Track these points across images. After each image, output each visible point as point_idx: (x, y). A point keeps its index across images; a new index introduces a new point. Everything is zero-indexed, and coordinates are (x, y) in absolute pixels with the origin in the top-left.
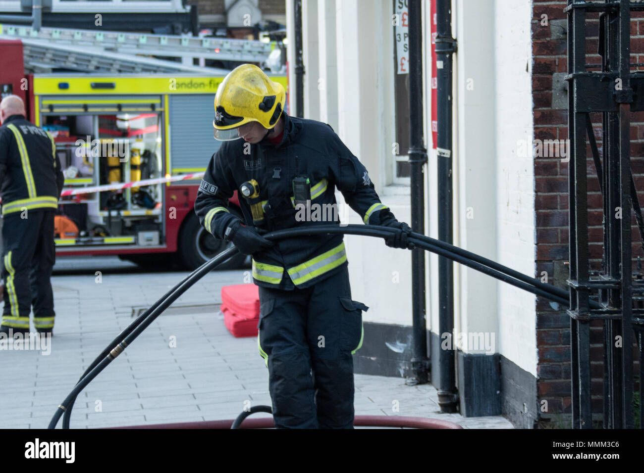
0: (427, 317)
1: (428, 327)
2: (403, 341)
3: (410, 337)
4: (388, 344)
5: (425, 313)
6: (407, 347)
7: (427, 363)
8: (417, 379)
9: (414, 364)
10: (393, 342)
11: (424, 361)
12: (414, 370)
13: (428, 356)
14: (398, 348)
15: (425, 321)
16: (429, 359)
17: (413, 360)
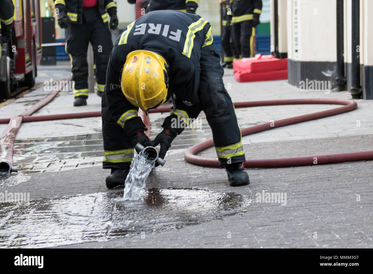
0: (345, 55)
1: (345, 61)
2: (331, 69)
3: (335, 68)
4: (323, 72)
5: (343, 53)
6: (333, 73)
7: (345, 79)
8: (339, 89)
9: (337, 80)
10: (325, 71)
11: (343, 79)
12: (337, 84)
13: (345, 76)
14: (328, 74)
15: (343, 57)
16: (346, 78)
17: (337, 78)
